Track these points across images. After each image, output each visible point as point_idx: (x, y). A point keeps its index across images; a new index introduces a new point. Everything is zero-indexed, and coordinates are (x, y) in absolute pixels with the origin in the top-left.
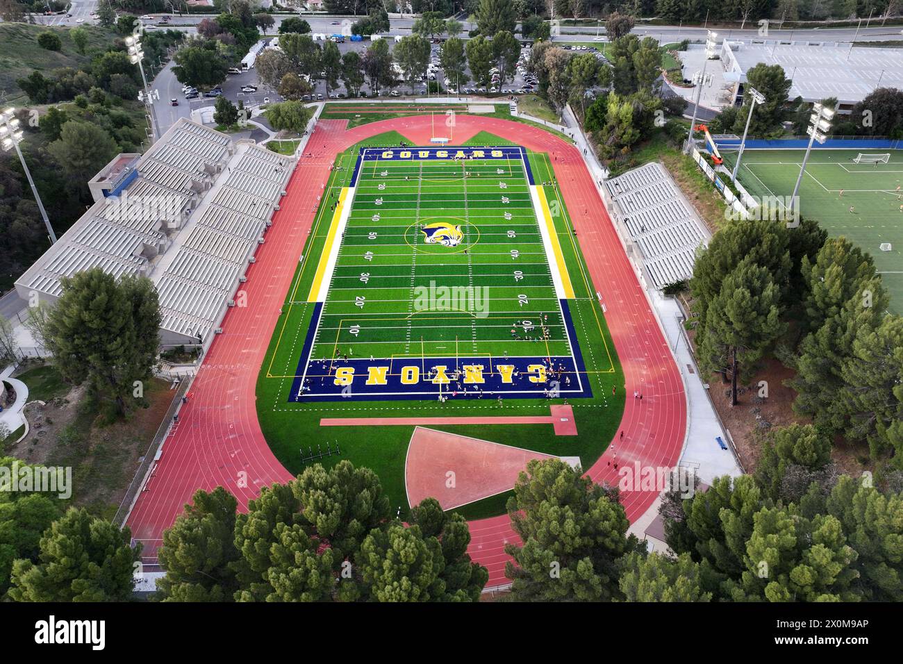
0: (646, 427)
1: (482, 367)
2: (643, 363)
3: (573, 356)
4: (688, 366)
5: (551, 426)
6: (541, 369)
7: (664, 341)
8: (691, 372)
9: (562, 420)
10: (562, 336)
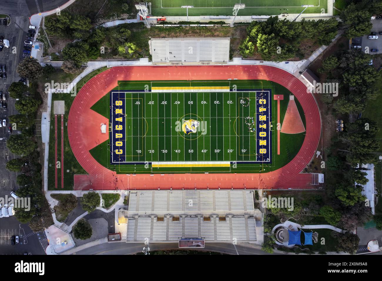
0: (281, 78)
1: (260, 116)
2: (258, 74)
3: (256, 91)
4: (260, 62)
5: (281, 101)
6: (260, 101)
7: (251, 66)
8: (263, 62)
9: (279, 97)
10: (248, 93)
